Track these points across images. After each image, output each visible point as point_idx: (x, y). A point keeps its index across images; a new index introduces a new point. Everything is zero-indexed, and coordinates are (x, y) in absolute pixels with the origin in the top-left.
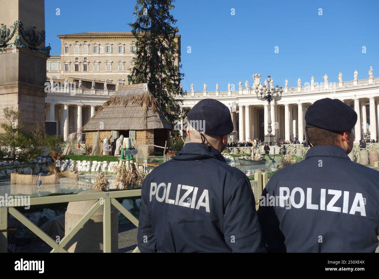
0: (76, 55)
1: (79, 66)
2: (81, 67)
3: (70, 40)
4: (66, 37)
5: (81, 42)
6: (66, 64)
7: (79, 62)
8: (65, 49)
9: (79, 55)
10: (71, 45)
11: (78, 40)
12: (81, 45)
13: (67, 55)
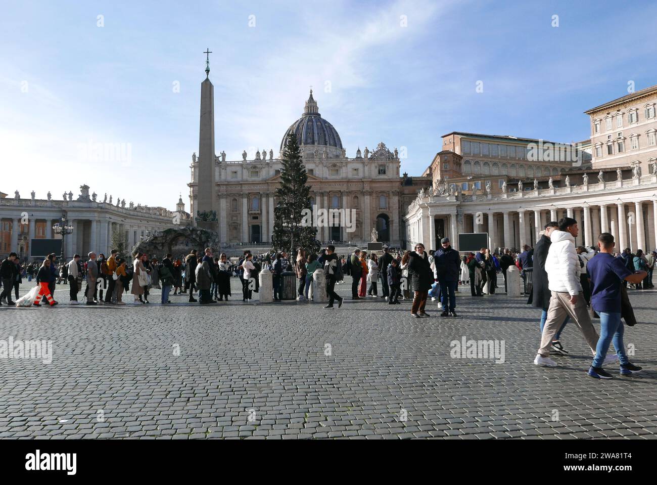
0: (608, 133)
1: (613, 147)
2: (615, 148)
3: (601, 113)
4: (594, 112)
5: (613, 112)
6: (597, 147)
7: (612, 141)
8: (594, 127)
9: (612, 132)
10: (601, 120)
11: (610, 111)
12: (613, 117)
13: (597, 135)
